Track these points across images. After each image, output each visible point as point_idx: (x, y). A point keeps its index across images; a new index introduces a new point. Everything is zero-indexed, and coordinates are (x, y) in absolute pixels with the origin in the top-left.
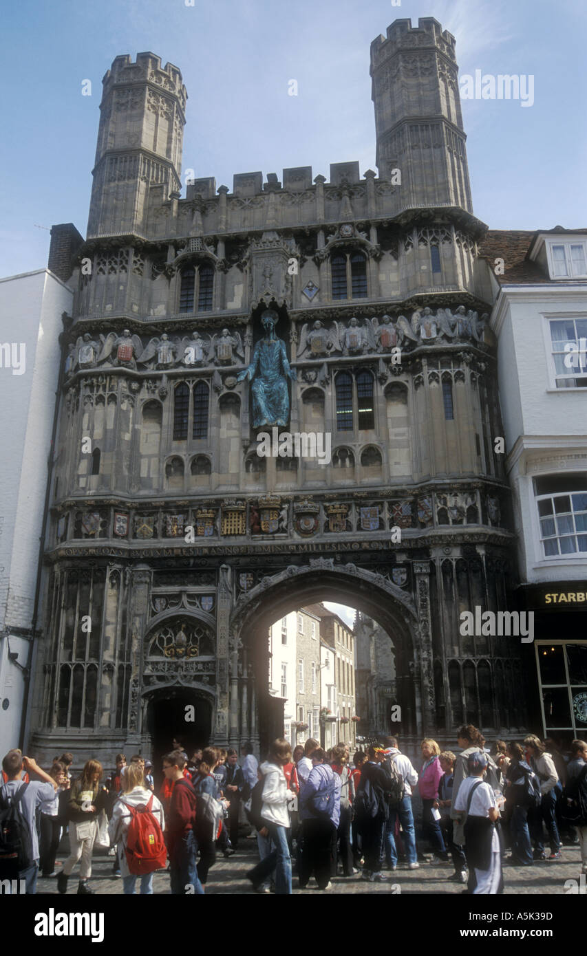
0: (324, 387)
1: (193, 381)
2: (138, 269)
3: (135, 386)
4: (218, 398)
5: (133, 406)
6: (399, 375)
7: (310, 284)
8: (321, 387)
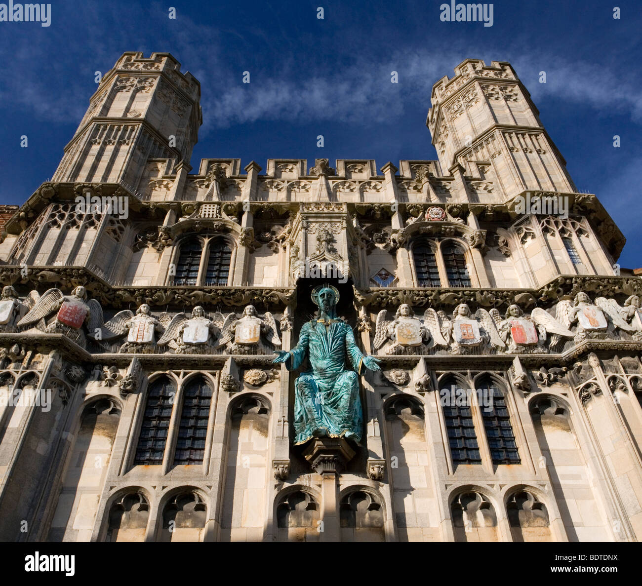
0: (423, 395)
1: (185, 374)
2: (114, 231)
3: (77, 372)
4: (229, 400)
5: (65, 403)
6: (549, 385)
7: (383, 272)
8: (417, 395)
